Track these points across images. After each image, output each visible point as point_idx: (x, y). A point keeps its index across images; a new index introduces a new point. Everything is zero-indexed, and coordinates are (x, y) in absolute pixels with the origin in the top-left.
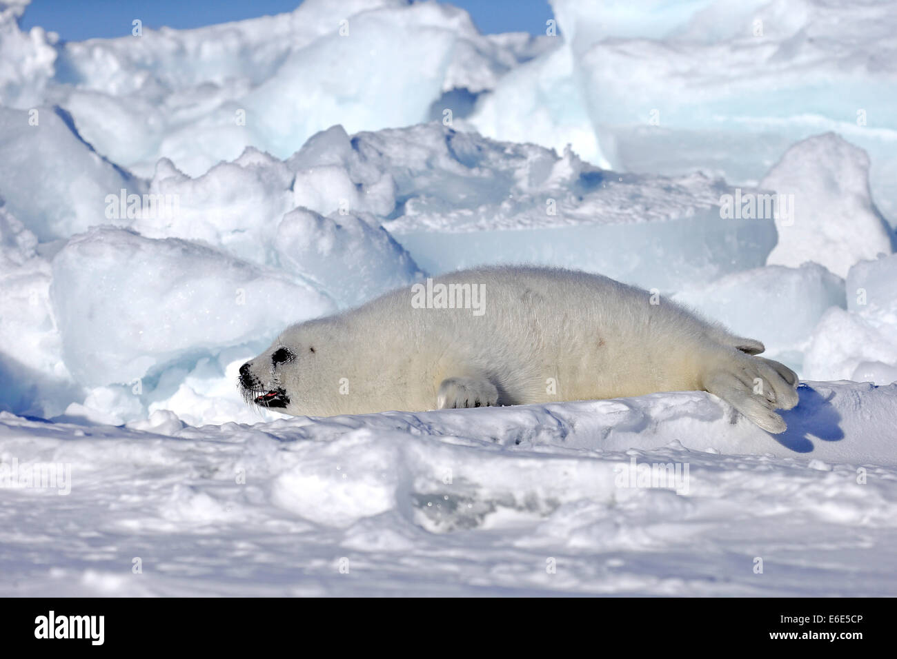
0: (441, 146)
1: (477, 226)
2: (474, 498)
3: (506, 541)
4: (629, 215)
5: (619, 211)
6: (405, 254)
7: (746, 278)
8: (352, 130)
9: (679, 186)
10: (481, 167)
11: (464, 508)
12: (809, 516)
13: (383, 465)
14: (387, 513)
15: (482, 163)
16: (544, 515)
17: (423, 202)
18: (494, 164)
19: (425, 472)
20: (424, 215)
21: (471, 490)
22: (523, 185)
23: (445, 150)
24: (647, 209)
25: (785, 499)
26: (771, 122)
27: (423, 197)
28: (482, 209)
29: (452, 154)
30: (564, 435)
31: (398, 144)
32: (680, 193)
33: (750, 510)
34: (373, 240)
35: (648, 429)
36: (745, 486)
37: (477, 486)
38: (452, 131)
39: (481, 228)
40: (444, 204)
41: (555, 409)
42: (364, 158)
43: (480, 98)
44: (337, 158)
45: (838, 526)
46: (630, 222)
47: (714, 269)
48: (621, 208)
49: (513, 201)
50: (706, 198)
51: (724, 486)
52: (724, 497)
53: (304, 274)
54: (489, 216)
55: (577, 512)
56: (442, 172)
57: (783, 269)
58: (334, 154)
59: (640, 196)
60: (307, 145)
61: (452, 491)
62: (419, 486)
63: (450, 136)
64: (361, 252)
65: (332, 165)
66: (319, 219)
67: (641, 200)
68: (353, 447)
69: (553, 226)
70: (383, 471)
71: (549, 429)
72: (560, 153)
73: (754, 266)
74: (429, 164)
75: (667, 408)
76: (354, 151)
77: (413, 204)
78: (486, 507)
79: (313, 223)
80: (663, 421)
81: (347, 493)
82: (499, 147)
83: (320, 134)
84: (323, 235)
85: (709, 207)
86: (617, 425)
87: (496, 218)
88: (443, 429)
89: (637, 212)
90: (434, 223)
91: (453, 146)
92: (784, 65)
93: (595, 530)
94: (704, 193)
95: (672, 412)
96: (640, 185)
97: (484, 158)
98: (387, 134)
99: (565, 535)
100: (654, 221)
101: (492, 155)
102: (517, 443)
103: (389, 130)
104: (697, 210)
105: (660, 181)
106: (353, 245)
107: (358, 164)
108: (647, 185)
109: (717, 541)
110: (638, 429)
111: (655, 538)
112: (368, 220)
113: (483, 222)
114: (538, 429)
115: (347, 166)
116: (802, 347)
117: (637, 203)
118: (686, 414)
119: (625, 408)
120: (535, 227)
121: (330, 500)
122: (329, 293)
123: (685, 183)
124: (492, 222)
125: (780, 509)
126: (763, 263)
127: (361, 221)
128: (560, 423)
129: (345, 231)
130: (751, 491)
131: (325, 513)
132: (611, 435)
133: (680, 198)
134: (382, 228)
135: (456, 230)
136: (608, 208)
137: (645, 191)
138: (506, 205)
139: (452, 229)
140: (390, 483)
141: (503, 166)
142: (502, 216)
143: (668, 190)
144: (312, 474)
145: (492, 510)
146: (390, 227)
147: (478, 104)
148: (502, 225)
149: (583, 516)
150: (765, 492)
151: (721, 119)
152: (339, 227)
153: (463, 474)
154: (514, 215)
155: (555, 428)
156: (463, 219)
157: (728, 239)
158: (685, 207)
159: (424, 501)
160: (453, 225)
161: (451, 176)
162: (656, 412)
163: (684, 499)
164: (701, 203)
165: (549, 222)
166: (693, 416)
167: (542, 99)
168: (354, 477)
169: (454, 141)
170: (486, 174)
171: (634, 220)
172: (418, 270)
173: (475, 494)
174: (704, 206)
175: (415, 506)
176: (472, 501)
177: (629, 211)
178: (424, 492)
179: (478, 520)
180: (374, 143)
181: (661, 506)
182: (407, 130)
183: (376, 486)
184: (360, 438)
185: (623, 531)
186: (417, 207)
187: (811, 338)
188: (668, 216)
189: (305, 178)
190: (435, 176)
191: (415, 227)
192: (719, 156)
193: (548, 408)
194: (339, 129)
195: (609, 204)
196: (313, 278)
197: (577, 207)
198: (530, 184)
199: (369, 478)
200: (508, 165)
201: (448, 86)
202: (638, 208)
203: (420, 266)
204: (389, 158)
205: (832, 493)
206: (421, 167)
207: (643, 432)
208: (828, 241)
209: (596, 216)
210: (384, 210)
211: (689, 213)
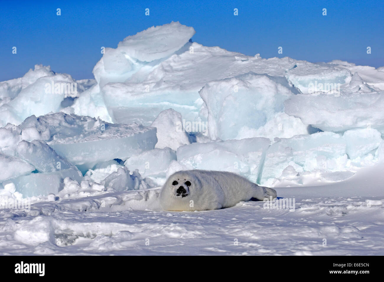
0: (63, 119)
1: (74, 142)
2: (72, 234)
3: (81, 249)
4: (116, 136)
5: (113, 135)
6: (53, 151)
7: (149, 152)
8: (37, 116)
9: (130, 127)
10: (74, 124)
11: (69, 238)
12: (166, 236)
13: (46, 227)
14: (47, 242)
15: (75, 123)
16: (92, 239)
17: (58, 136)
18: (78, 123)
19: (58, 228)
20: (59, 139)
21: (71, 232)
22: (86, 129)
23: (64, 120)
24: (121, 134)
25: (159, 231)
26: (155, 104)
27: (58, 134)
28: (75, 137)
29: (66, 121)
30: (99, 207)
31: (51, 119)
32: (130, 129)
33: (150, 235)
34: (44, 148)
35: (122, 204)
36: (148, 228)
37: (73, 231)
38: (66, 114)
39: (75, 142)
40: (64, 136)
41: (96, 200)
42: (41, 124)
43: (75, 99)
44: (34, 125)
45: (174, 239)
46: (117, 138)
47: (140, 150)
48: (114, 134)
49: (84, 134)
50: (137, 130)
51: (143, 228)
52: (142, 232)
53: (25, 159)
54: (77, 139)
55: (101, 239)
56: (63, 126)
57: (160, 150)
58: (33, 123)
59: (119, 130)
60: (25, 121)
61: (65, 233)
62: (56, 232)
63: (65, 116)
64: (41, 152)
65: (32, 127)
66: (29, 143)
67: (119, 132)
68: (37, 222)
69: (95, 141)
70: (46, 229)
71: (94, 206)
72: (96, 119)
73: (151, 149)
74: (60, 124)
75: (127, 197)
76: (38, 122)
77: (55, 137)
78: (75, 237)
79: (27, 145)
80: (127, 201)
81: (36, 235)
82: (79, 118)
83: (29, 118)
84: (30, 148)
85: (138, 133)
86: (114, 204)
87: (79, 139)
88: (64, 208)
89: (118, 136)
90: (61, 142)
91: (66, 119)
92: (158, 89)
93: (106, 245)
94: (137, 129)
95: (129, 199)
96: (119, 127)
97: (75, 122)
98: (48, 116)
99: (98, 246)
100: (123, 138)
101: (77, 121)
102: (86, 211)
103: (48, 115)
104: (135, 134)
105: (124, 126)
106: (39, 150)
107: (40, 126)
108: (121, 127)
109: (140, 245)
110: (119, 204)
111: (123, 246)
112: (43, 142)
113: (75, 140)
114: (91, 206)
115: (36, 127)
116: (165, 171)
117: (118, 133)
118: (133, 199)
119: (116, 198)
120: (90, 141)
121: (31, 238)
122: (33, 164)
123: (131, 126)
124: (78, 140)
125: (158, 235)
126: (154, 148)
127: (41, 143)
128: (97, 204)
129: (36, 146)
130: (150, 229)
131: (29, 242)
132: (112, 206)
133: (130, 131)
134: (47, 144)
135: (68, 143)
136: (110, 135)
137: (120, 129)
138: (82, 135)
139: (67, 143)
140: (47, 232)
141: (80, 123)
142: (81, 138)
143: (127, 128)
144: (26, 230)
145: (77, 238)
146: (49, 143)
147: (74, 101)
148: (81, 141)
149: (103, 240)
150: (154, 230)
151: (141, 104)
152: (34, 145)
153: (68, 228)
154: (84, 138)
155: (96, 206)
156: (70, 140)
157: (144, 141)
158: (131, 133)
159: (58, 236)
160: (67, 142)
161: (66, 127)
162: (124, 199)
163: (131, 233)
164: (136, 132)
165: (94, 140)
166: (135, 199)
167: (92, 100)
168: (38, 230)
169: (67, 117)
170: (76, 126)
171: (118, 138)
172: (58, 156)
173: (72, 233)
174: (137, 133)
175: (56, 238)
176: (71, 235)
177: (116, 135)
178: (58, 233)
179: (74, 241)
180: (44, 119)
181: (125, 236)
182: (53, 115)
183: (44, 233)
184: (38, 219)
185: (114, 244)
186: (56, 137)
187: (168, 169)
188: (127, 136)
189: (25, 131)
190: (62, 128)
191: (56, 143)
192: (142, 115)
193: (94, 200)
194: (34, 116)
195: (110, 133)
196: (28, 160)
197: (101, 135)
198: (88, 129)
199: (42, 231)
200: (82, 123)
201: (66, 97)
202: (119, 134)
203: (58, 154)
204: (48, 123)
205: (172, 229)
206: (58, 125)
207: (121, 205)
208: (171, 139)
209: (107, 137)
210: (47, 139)
211: (133, 135)
